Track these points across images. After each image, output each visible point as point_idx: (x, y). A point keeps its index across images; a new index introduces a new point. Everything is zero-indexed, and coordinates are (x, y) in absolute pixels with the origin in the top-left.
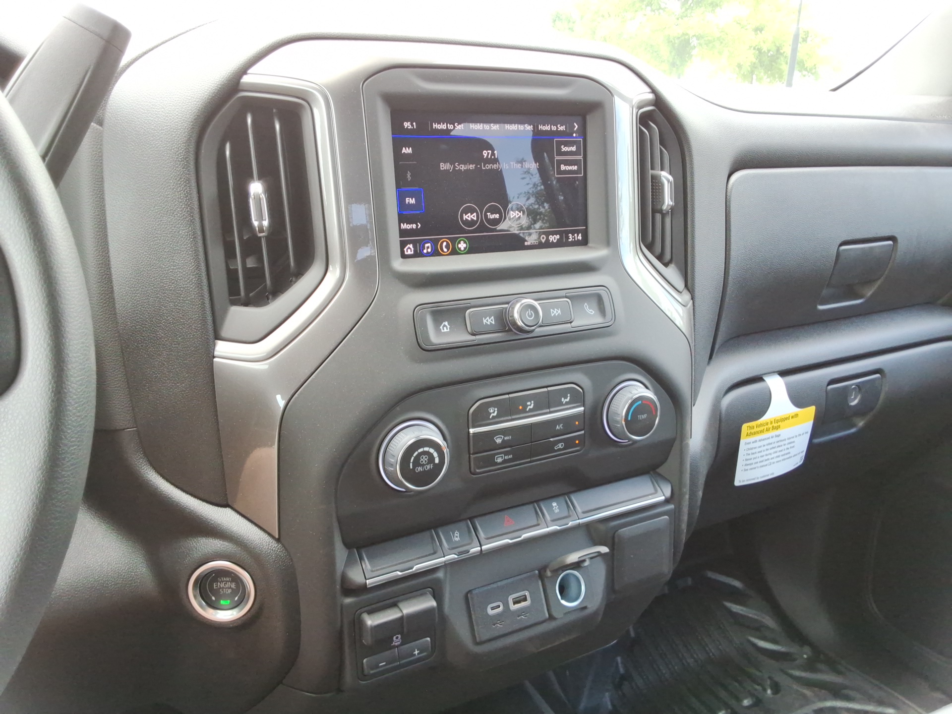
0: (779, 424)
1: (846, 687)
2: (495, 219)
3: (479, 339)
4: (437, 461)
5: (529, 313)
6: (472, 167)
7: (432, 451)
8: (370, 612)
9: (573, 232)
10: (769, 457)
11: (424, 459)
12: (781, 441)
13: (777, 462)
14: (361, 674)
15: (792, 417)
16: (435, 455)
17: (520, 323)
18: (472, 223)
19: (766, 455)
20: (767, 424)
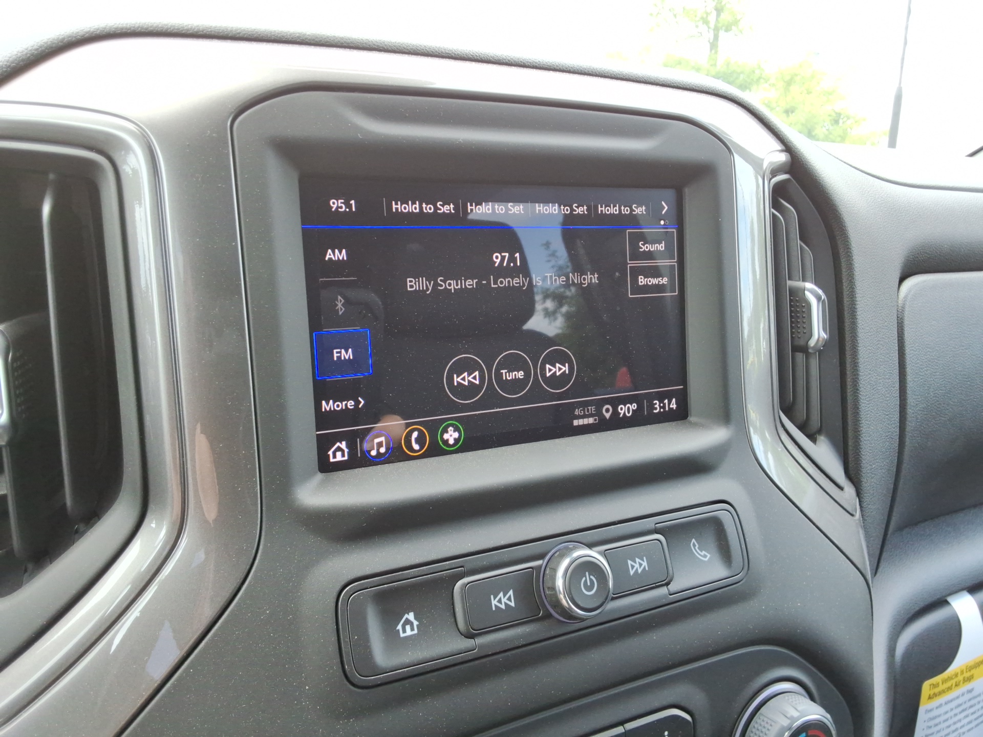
0: (973, 671)
2: (516, 380)
5: (586, 581)
6: (471, 283)
9: (661, 397)
10: (959, 725)
12: (975, 697)
13: (969, 730)
17: (565, 602)
18: (472, 389)
19: (955, 723)
20: (956, 675)
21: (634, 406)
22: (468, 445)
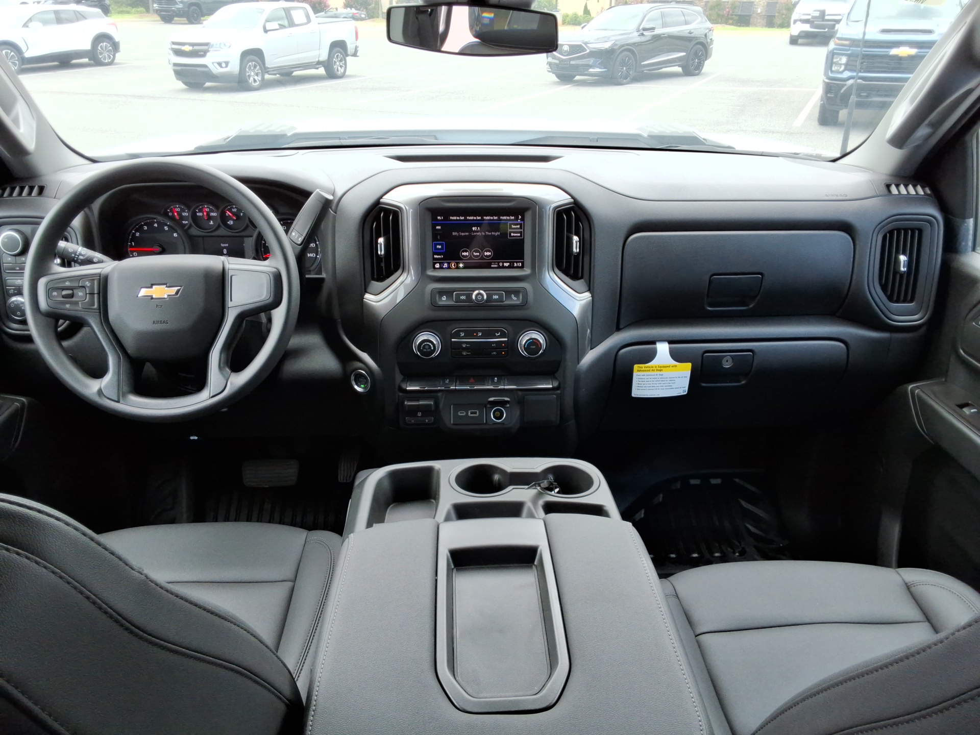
0: (661, 369)
2: (477, 255)
3: (457, 304)
4: (432, 348)
5: (479, 296)
6: (467, 234)
7: (430, 344)
8: (407, 400)
9: (517, 262)
11: (427, 347)
12: (665, 378)
13: (662, 389)
14: (405, 423)
15: (672, 367)
16: (432, 346)
17: (475, 300)
18: (466, 256)
20: (652, 367)
21: (509, 264)
22: (464, 268)
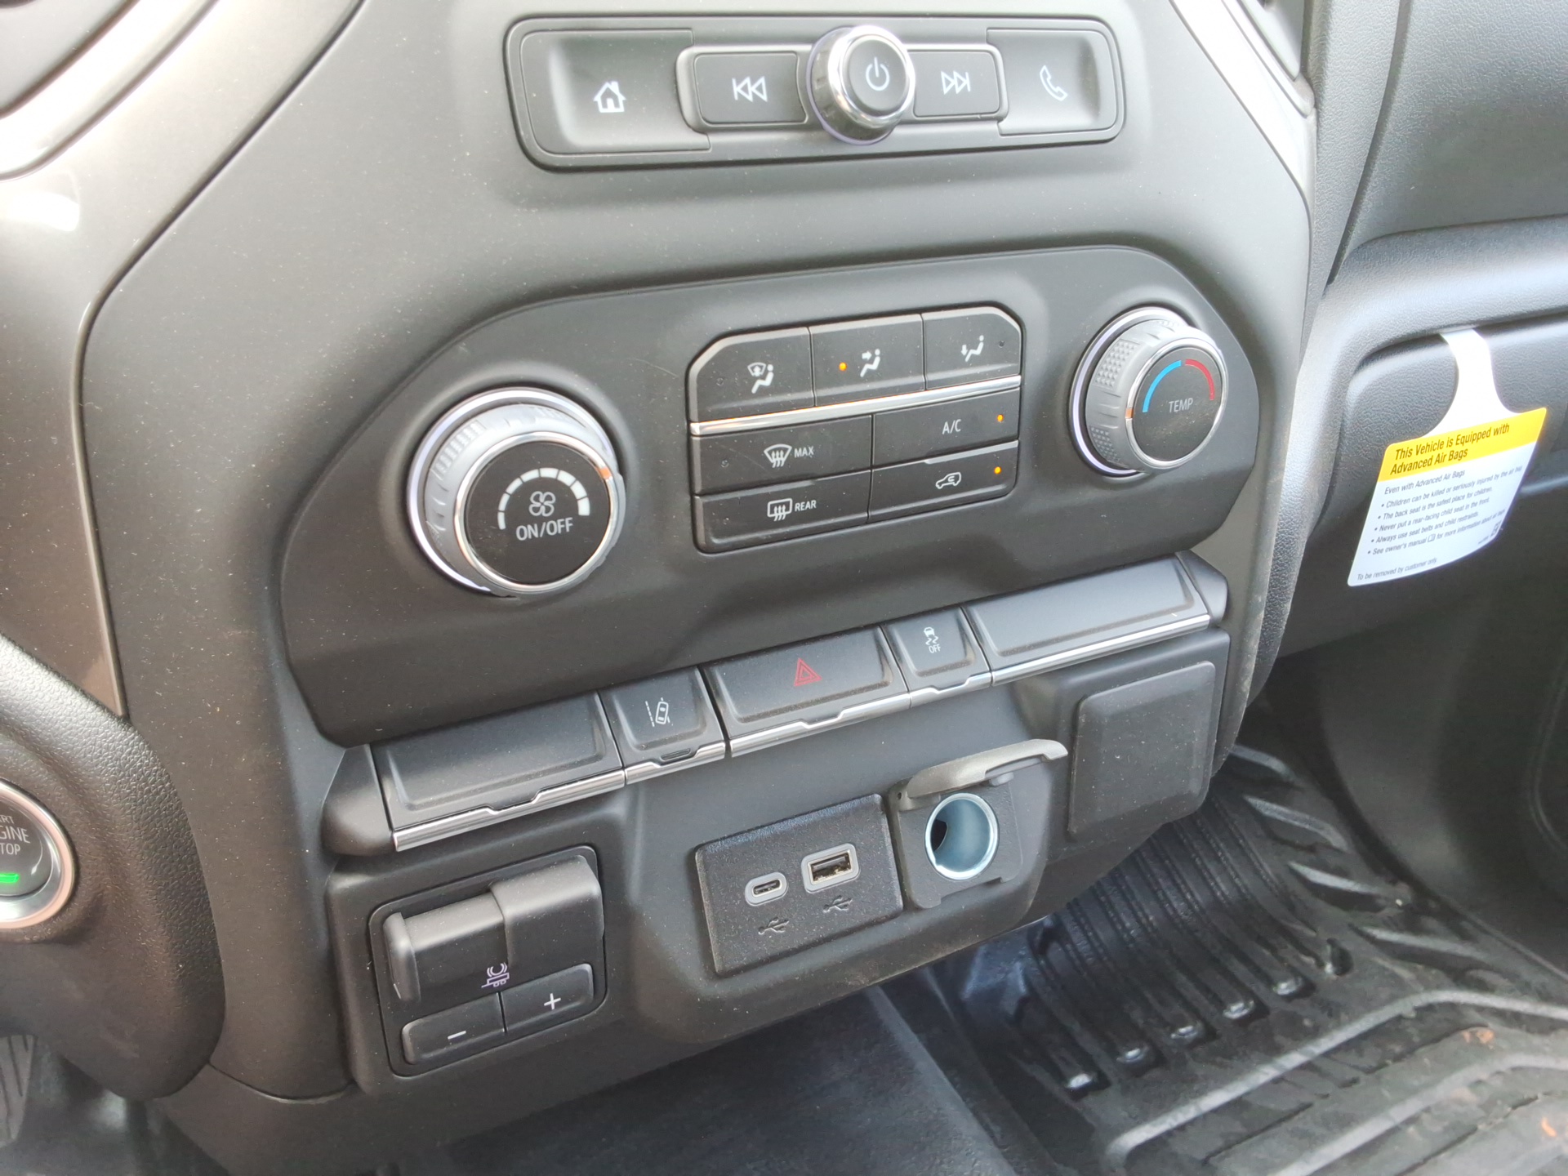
0: (1467, 446)
1: (1478, 965)
3: (717, 147)
4: (584, 508)
5: (873, 71)
7: (566, 478)
8: (408, 913)
10: (1434, 522)
11: (542, 504)
12: (1464, 486)
14: (395, 1059)
15: (1496, 432)
16: (579, 490)
17: (845, 104)
19: (1428, 518)
20: (1441, 445)
